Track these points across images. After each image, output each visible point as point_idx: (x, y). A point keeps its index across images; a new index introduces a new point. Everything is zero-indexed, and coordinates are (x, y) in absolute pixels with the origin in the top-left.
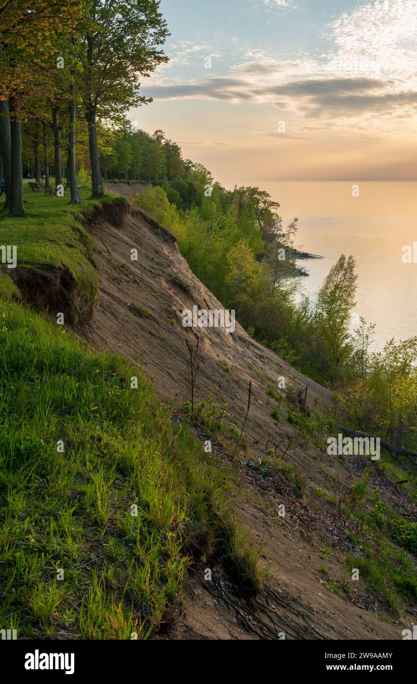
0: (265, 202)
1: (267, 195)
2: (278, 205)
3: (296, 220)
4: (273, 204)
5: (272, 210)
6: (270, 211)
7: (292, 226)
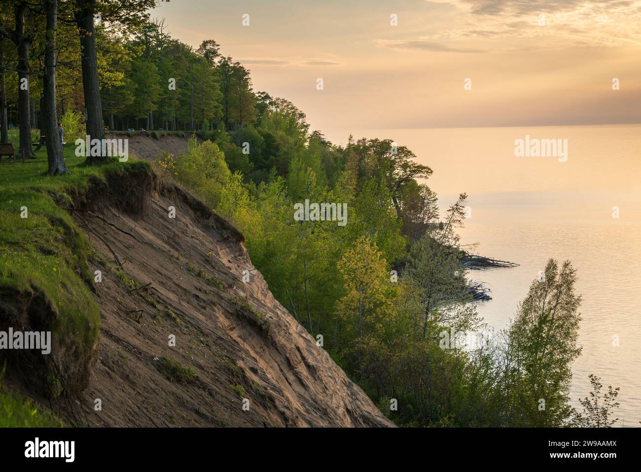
0: (405, 166)
1: (409, 153)
2: (429, 171)
3: (463, 197)
4: (420, 169)
5: (420, 181)
6: (415, 181)
7: (456, 209)
